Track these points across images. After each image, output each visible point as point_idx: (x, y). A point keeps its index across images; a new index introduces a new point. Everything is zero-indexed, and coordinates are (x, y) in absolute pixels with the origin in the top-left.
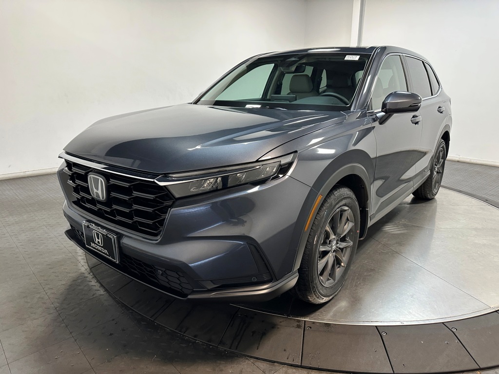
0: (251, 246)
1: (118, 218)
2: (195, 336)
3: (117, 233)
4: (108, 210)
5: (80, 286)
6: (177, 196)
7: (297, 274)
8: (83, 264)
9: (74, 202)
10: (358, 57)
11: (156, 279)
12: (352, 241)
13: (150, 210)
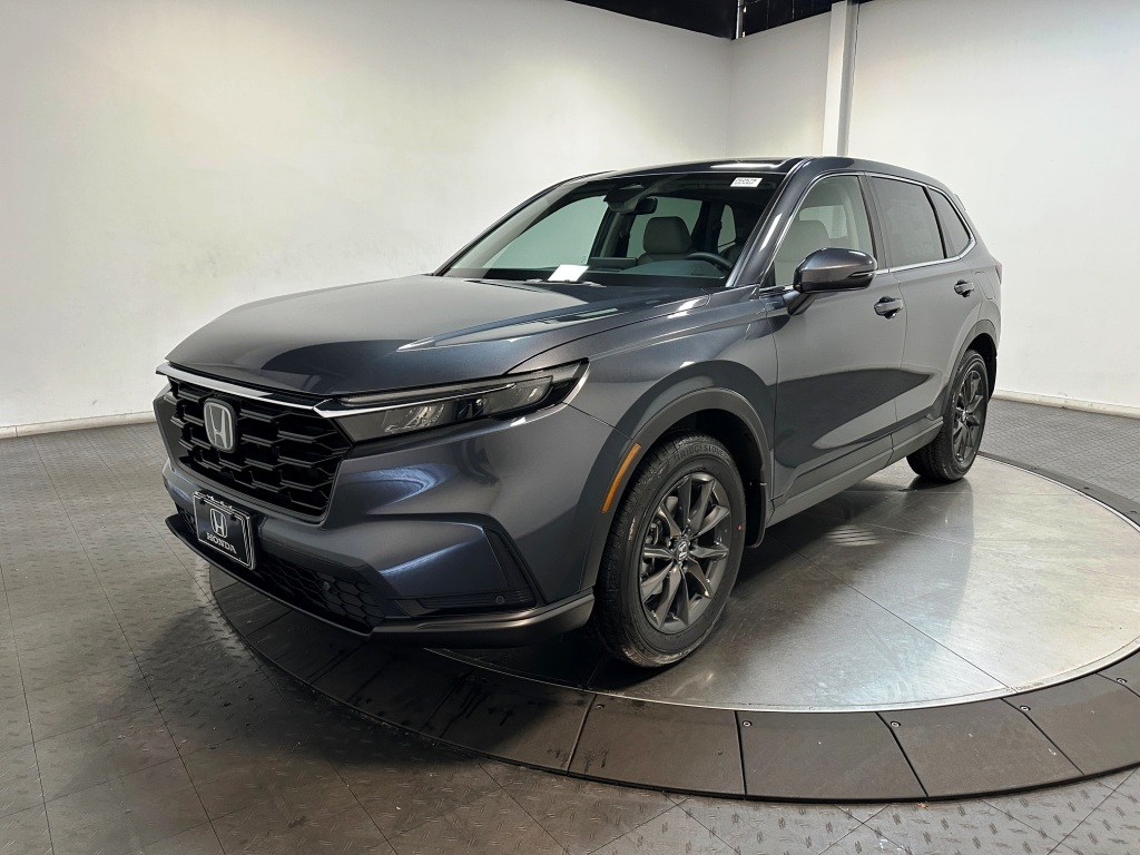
0: (492, 534)
1: (257, 484)
2: (381, 714)
3: (252, 513)
4: (238, 468)
5: (188, 621)
6: (356, 437)
7: (592, 597)
8: (201, 583)
9: (184, 460)
10: (759, 180)
11: (321, 601)
12: (726, 546)
13: (307, 464)
